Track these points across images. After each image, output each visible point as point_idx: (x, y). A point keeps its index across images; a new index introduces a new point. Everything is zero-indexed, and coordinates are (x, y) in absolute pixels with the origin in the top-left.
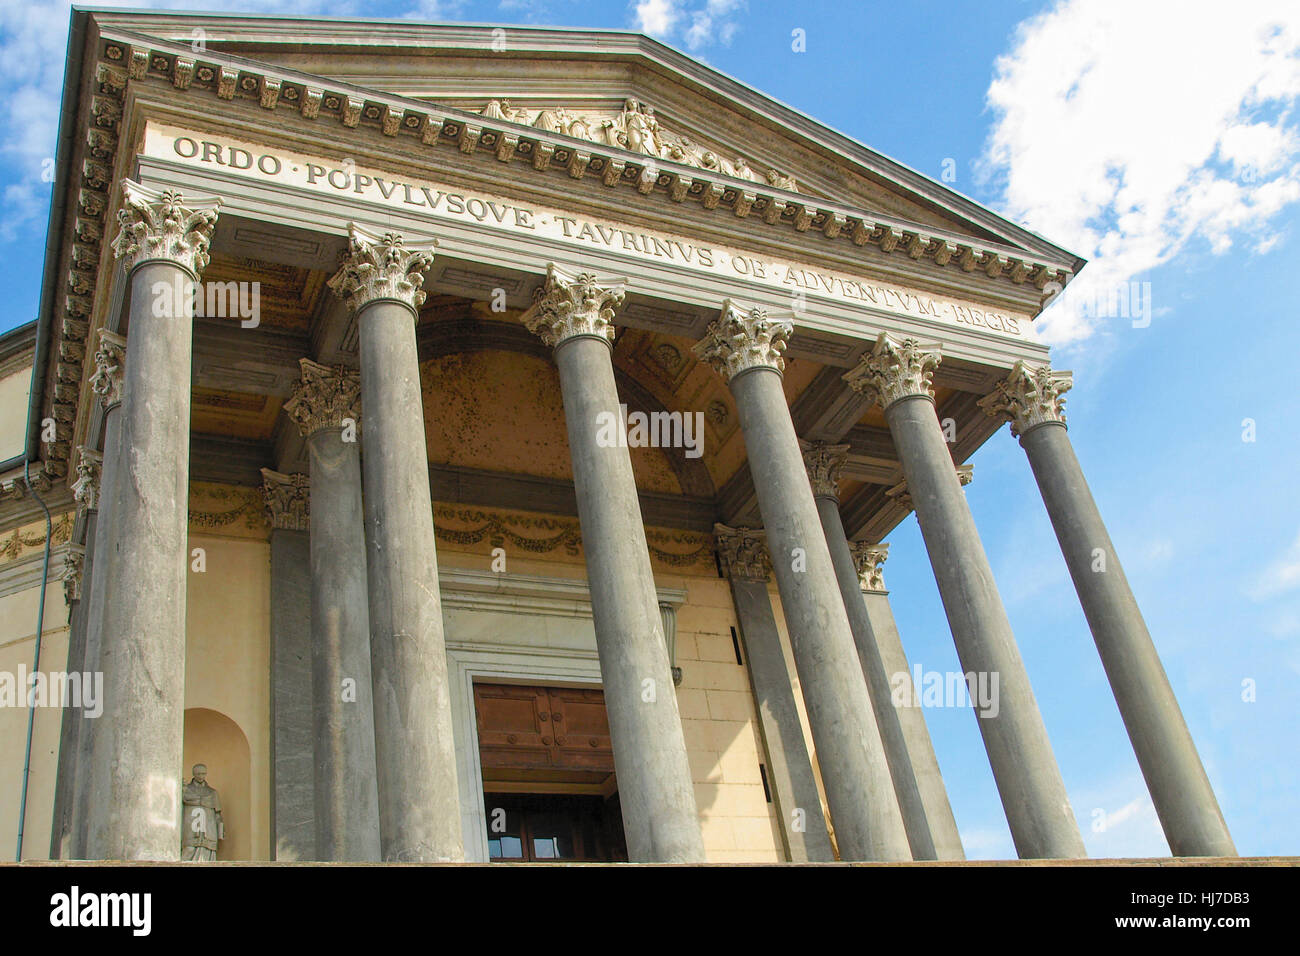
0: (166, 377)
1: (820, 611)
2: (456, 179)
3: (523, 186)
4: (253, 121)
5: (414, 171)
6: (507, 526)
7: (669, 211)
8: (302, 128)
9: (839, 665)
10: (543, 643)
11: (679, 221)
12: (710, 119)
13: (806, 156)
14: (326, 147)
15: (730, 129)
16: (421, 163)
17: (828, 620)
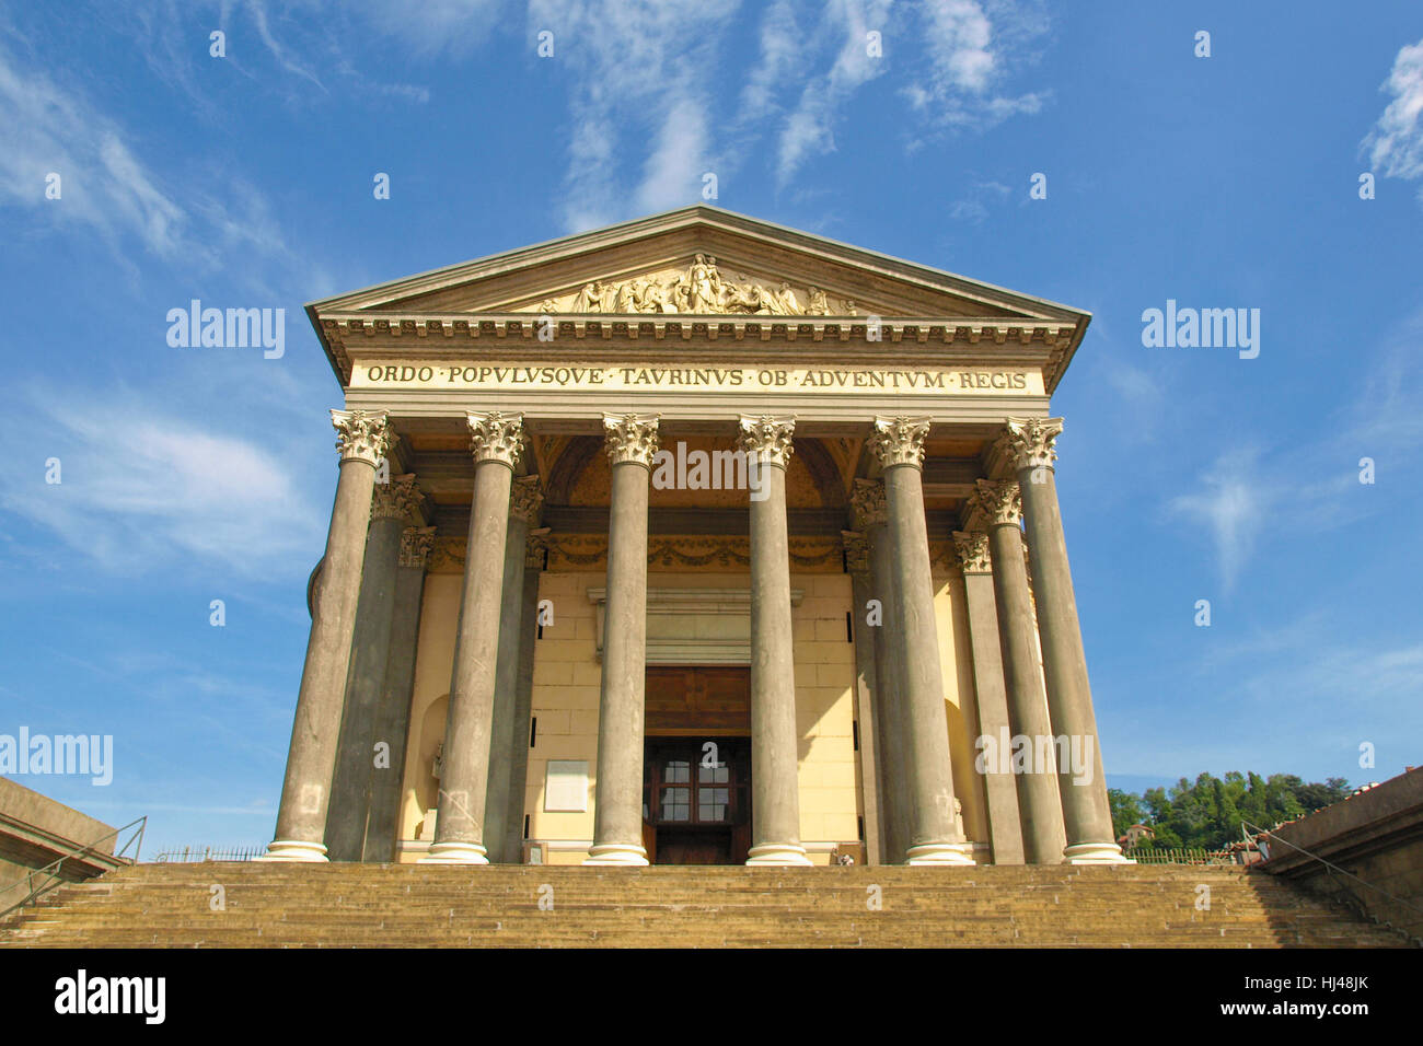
0: (344, 539)
1: (763, 654)
2: (549, 357)
3: (595, 352)
4: (415, 346)
5: (521, 357)
6: (676, 548)
7: (708, 347)
8: (446, 344)
9: (768, 695)
10: (691, 635)
11: (716, 353)
12: (761, 256)
13: (838, 271)
14: (462, 354)
15: (777, 261)
16: (524, 352)
17: (767, 662)
